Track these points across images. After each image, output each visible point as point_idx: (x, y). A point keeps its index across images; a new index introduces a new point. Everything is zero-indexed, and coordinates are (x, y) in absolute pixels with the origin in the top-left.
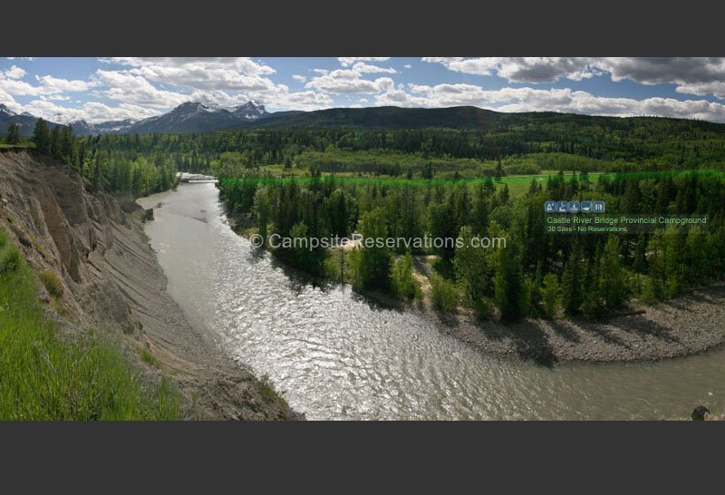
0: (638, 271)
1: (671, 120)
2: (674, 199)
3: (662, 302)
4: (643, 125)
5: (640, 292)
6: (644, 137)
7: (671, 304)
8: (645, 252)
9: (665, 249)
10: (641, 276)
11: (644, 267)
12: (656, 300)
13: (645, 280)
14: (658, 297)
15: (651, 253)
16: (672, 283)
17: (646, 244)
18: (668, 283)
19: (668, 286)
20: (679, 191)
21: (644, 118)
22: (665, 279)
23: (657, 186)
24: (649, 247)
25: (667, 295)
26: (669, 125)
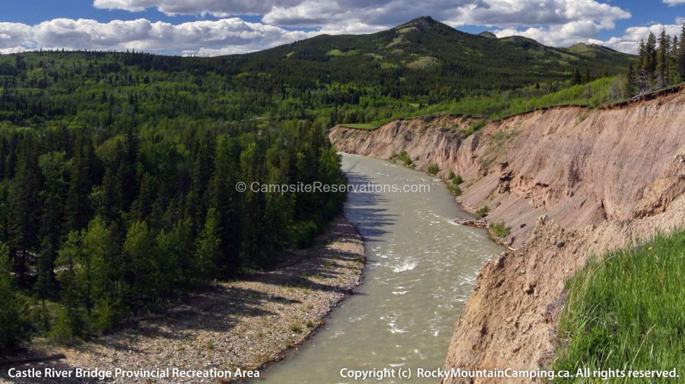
0: (43, 296)
1: (88, 55)
2: (99, 183)
3: (87, 340)
4: (41, 65)
5: (47, 327)
6: (43, 85)
7: (104, 343)
8: (53, 267)
9: (89, 261)
10: (48, 303)
11: (53, 289)
12: (77, 338)
13: (55, 310)
14: (80, 335)
15: (63, 269)
16: (103, 311)
17: (55, 256)
18: (96, 311)
19: (96, 316)
20: (108, 170)
21: (42, 53)
22: (90, 306)
23: (70, 163)
24: (59, 260)
25: (95, 329)
26: (85, 63)
